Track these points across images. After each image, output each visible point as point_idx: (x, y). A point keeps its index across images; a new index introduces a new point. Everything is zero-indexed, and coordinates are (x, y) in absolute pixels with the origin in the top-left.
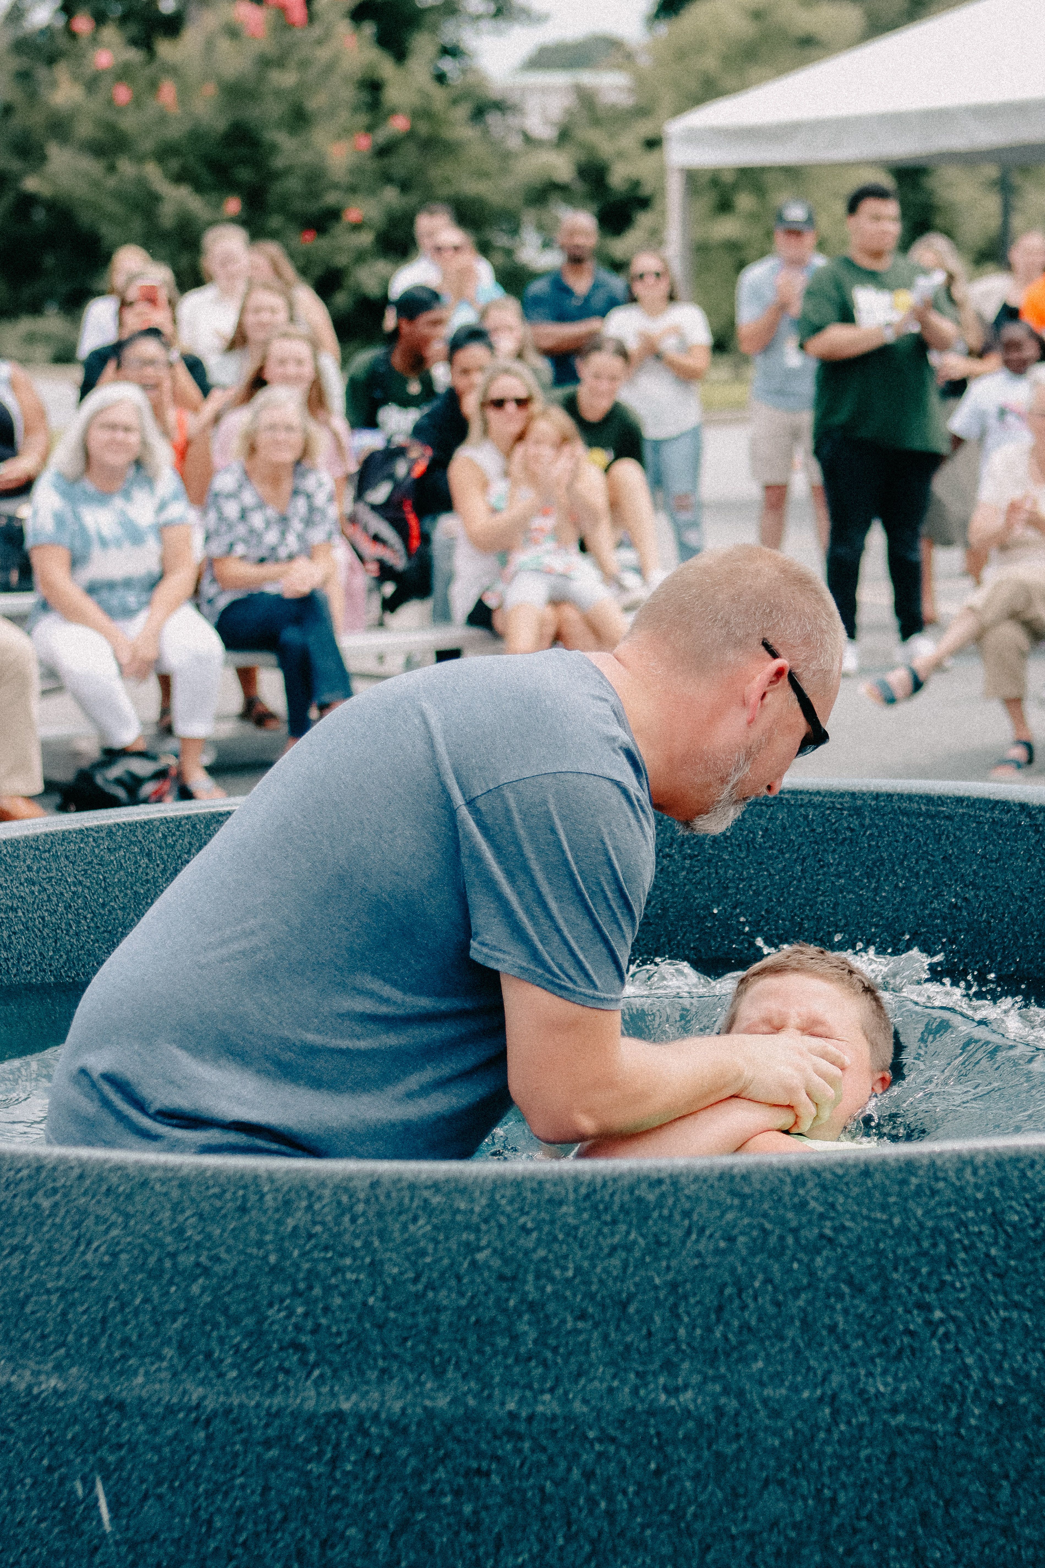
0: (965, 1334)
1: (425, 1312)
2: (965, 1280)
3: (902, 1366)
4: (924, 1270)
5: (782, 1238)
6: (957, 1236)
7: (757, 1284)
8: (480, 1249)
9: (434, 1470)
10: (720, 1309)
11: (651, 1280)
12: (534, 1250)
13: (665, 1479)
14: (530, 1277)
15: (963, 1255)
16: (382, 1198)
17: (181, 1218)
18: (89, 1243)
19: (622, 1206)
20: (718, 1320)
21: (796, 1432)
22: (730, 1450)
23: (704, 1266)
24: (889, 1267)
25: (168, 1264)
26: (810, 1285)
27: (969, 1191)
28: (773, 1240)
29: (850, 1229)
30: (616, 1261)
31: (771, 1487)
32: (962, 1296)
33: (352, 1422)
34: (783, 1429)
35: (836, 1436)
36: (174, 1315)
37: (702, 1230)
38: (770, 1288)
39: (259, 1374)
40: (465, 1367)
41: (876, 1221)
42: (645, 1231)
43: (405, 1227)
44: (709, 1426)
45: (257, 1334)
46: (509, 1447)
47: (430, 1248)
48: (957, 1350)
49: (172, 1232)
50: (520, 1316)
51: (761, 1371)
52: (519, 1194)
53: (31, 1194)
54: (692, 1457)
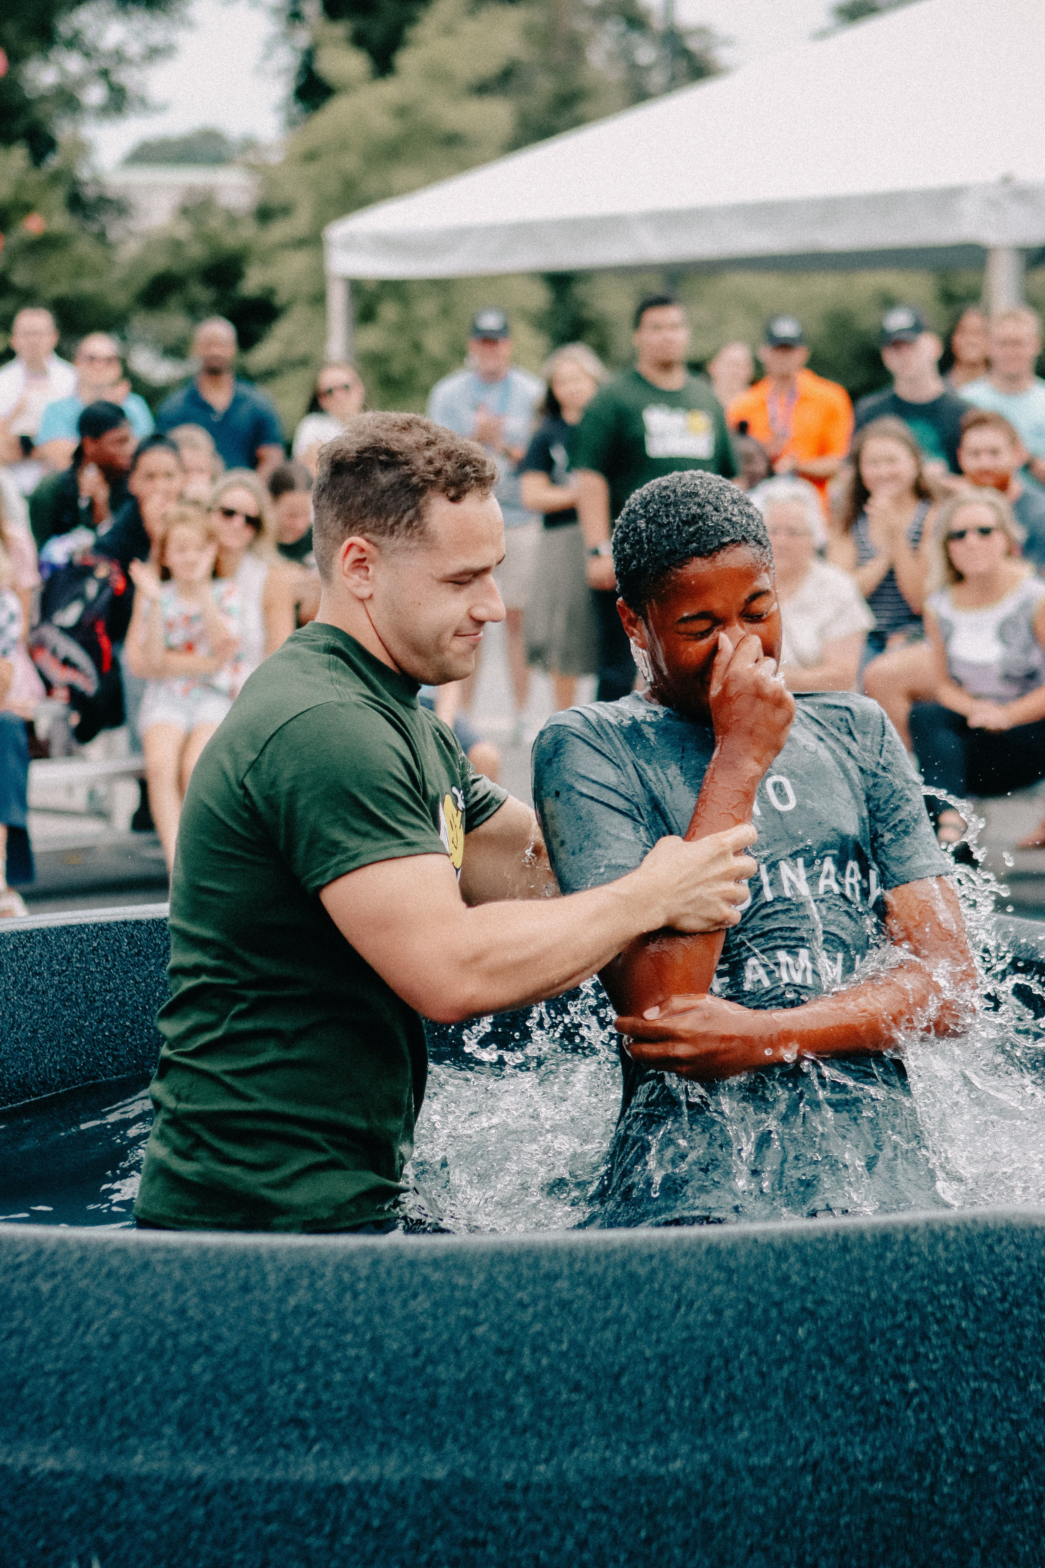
0: (938, 1404)
1: (425, 1385)
2: (938, 1352)
3: (879, 1435)
4: (900, 1342)
5: (766, 1311)
6: (930, 1309)
7: (742, 1356)
8: (478, 1324)
9: (431, 1542)
10: (707, 1380)
11: (641, 1353)
12: (531, 1323)
13: (655, 1546)
14: (527, 1351)
15: (935, 1327)
16: (383, 1276)
17: (183, 1298)
18: (88, 1326)
19: (615, 1282)
20: (706, 1391)
21: (780, 1500)
22: (717, 1518)
23: (692, 1339)
24: (867, 1339)
25: (169, 1343)
26: (792, 1357)
27: (942, 1265)
28: (758, 1313)
29: (830, 1303)
30: (609, 1335)
31: (756, 1555)
32: (935, 1367)
33: (351, 1495)
34: (767, 1498)
35: (817, 1503)
36: (175, 1394)
37: (691, 1304)
38: (754, 1359)
39: (259, 1450)
40: (463, 1440)
41: (854, 1294)
42: (636, 1303)
43: (405, 1304)
44: (697, 1495)
45: (257, 1412)
46: (505, 1517)
47: (430, 1322)
48: (931, 1420)
49: (173, 1312)
50: (517, 1389)
51: (747, 1441)
52: (516, 1270)
53: (31, 1276)
54: (680, 1524)
